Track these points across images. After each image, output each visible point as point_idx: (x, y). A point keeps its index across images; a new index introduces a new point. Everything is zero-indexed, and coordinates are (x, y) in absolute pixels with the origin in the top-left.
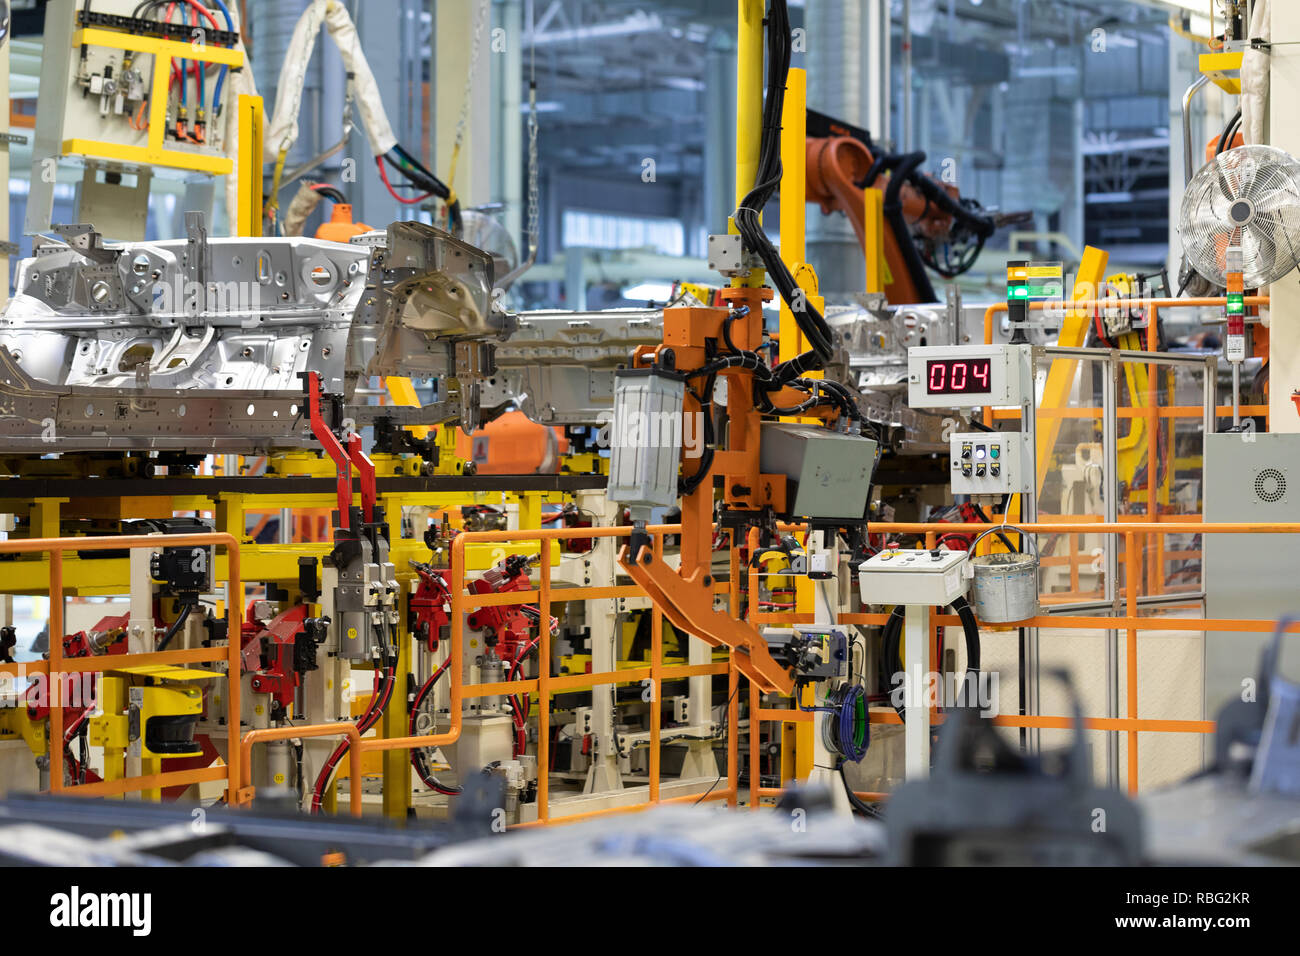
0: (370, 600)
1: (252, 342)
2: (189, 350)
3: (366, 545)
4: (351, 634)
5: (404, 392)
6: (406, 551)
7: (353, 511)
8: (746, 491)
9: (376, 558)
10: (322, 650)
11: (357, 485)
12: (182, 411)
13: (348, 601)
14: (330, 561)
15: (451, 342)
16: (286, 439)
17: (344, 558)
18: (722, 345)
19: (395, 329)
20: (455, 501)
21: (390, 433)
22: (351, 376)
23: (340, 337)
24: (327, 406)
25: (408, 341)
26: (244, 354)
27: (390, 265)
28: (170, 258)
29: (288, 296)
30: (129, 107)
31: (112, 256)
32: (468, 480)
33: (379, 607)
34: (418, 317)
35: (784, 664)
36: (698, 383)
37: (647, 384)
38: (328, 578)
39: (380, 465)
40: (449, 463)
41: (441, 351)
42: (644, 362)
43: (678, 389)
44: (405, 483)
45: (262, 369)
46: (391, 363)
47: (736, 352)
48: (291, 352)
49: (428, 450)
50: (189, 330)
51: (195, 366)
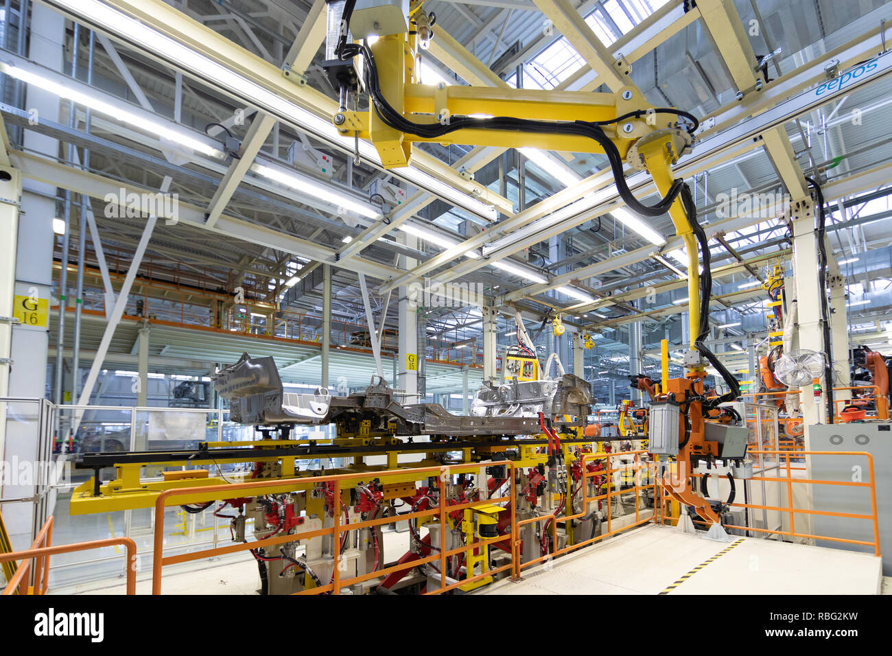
0: (559, 476)
1: (529, 407)
2: (513, 409)
3: (557, 460)
4: (553, 485)
5: (569, 418)
6: (569, 457)
7: (553, 451)
8: (701, 448)
9: (560, 464)
10: (545, 489)
11: (554, 442)
12: (503, 423)
13: (553, 476)
14: (547, 464)
15: (580, 406)
16: (536, 430)
17: (551, 463)
18: (691, 393)
19: (566, 403)
20: (580, 445)
21: (565, 429)
22: (554, 414)
23: (550, 404)
24: (546, 422)
25: (569, 406)
26: (527, 410)
27: (564, 385)
28: (509, 388)
29: (537, 395)
30: (516, 371)
31: (497, 388)
32: (585, 440)
33: (561, 478)
34: (572, 400)
35: (716, 512)
36: (683, 407)
37: (665, 407)
38: (547, 469)
39: (561, 436)
40: (580, 435)
41: (578, 409)
42: (661, 399)
43: (676, 409)
44: (569, 441)
45: (531, 413)
46: (565, 410)
47: (697, 395)
48: (538, 408)
49: (575, 433)
50: (514, 405)
51: (515, 413)
